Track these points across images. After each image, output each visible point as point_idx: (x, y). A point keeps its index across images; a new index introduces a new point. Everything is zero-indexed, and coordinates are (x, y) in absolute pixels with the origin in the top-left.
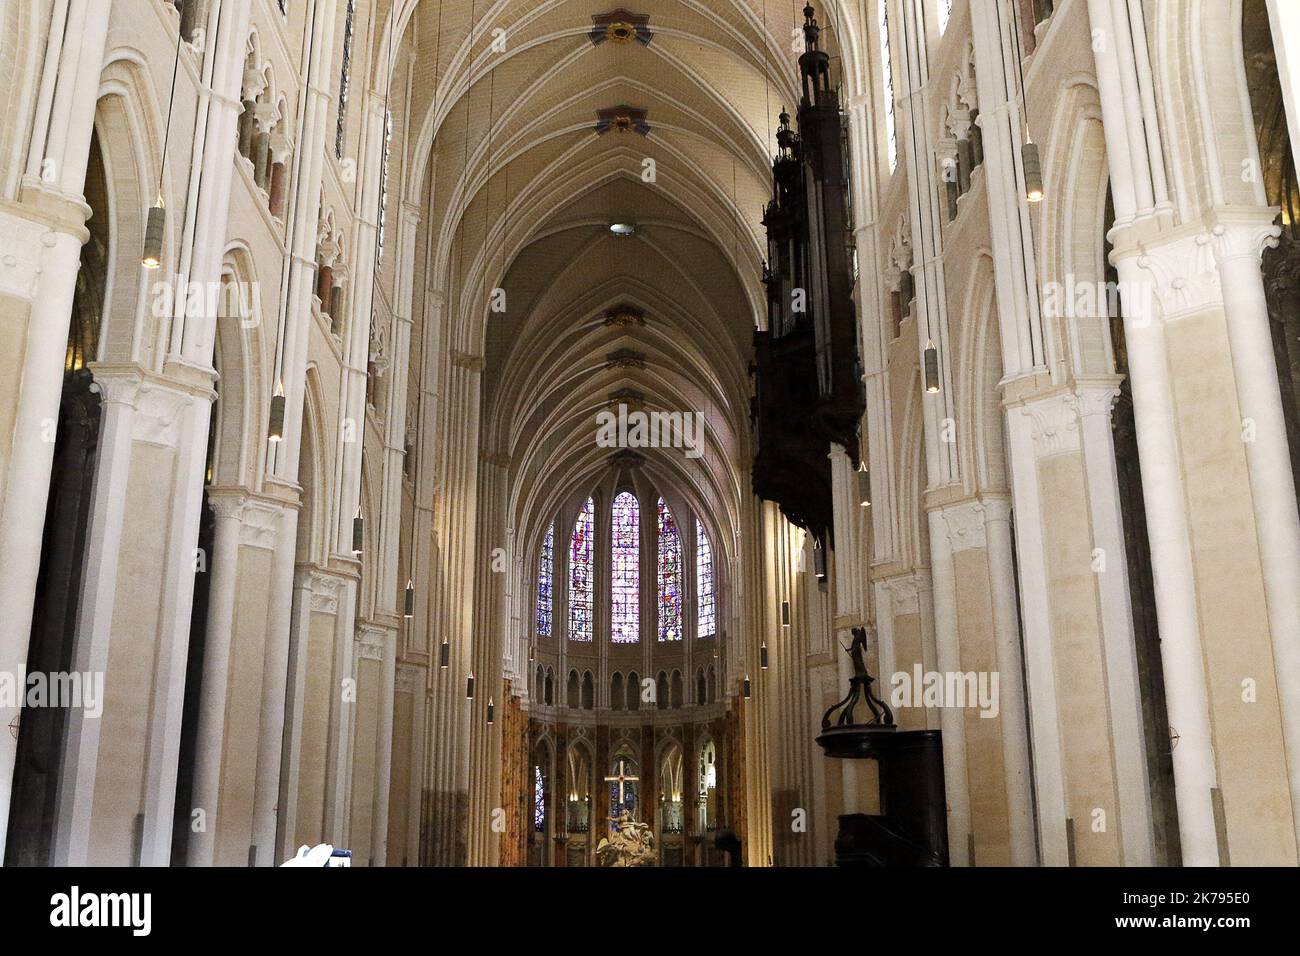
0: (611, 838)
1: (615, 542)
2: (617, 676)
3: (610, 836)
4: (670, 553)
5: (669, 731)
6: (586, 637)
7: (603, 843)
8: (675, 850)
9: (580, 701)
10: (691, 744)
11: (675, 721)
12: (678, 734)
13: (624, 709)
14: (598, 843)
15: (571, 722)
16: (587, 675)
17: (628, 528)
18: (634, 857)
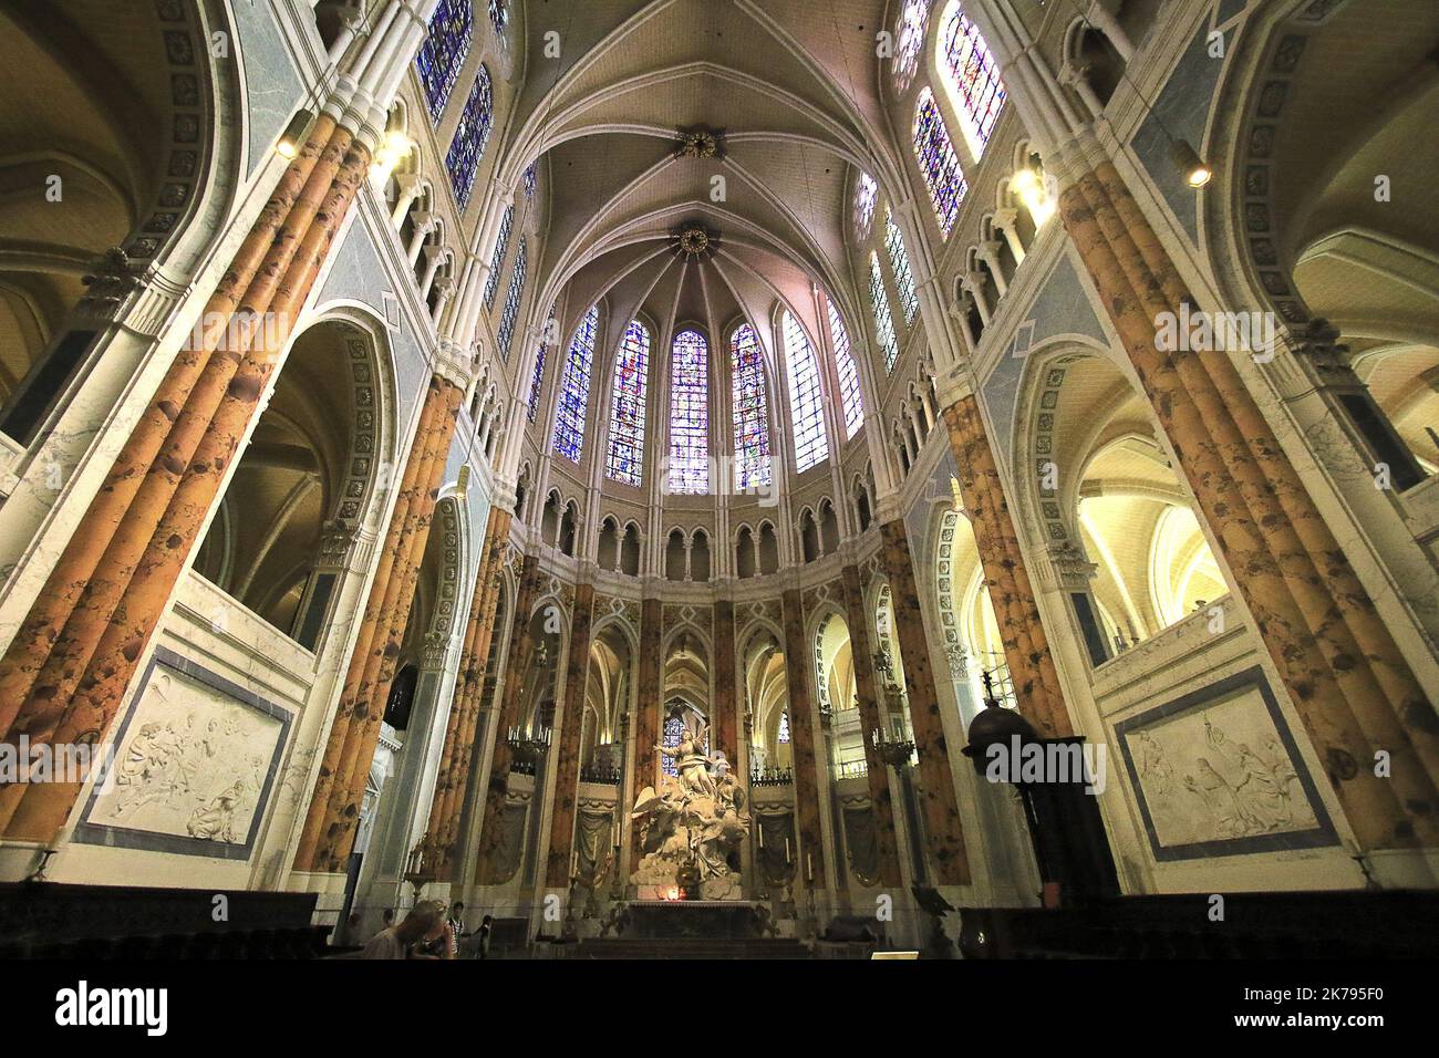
0: (663, 790)
1: (676, 380)
2: (676, 536)
3: (658, 782)
4: (749, 389)
5: (758, 609)
6: (632, 481)
7: (647, 795)
8: (779, 818)
9: (619, 561)
10: (799, 622)
11: (767, 594)
12: (775, 611)
13: (685, 579)
14: (636, 798)
15: (601, 589)
16: (631, 528)
17: (693, 367)
18: (706, 826)
